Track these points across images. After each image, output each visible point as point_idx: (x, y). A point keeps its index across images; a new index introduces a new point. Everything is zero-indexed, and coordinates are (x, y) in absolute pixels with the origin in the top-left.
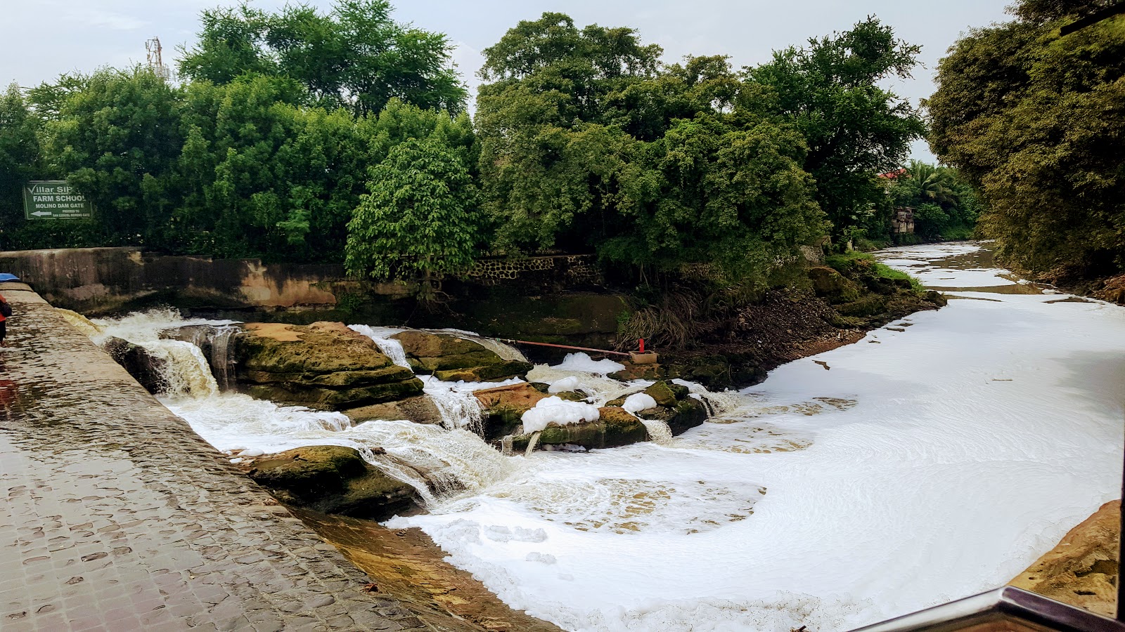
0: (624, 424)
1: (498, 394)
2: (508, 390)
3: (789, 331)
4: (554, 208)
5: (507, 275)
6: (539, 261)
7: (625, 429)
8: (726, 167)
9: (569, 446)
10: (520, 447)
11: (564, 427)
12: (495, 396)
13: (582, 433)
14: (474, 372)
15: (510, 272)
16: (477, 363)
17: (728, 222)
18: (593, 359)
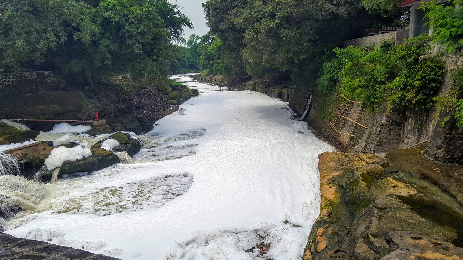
0: (106, 156)
1: (25, 150)
2: (31, 147)
3: (153, 107)
4: (44, 40)
5: (8, 82)
6: (28, 74)
7: (107, 159)
8: (134, 24)
10: (46, 178)
12: (24, 151)
13: (85, 164)
14: (4, 139)
15: (11, 80)
16: (4, 134)
17: (139, 51)
18: (71, 126)
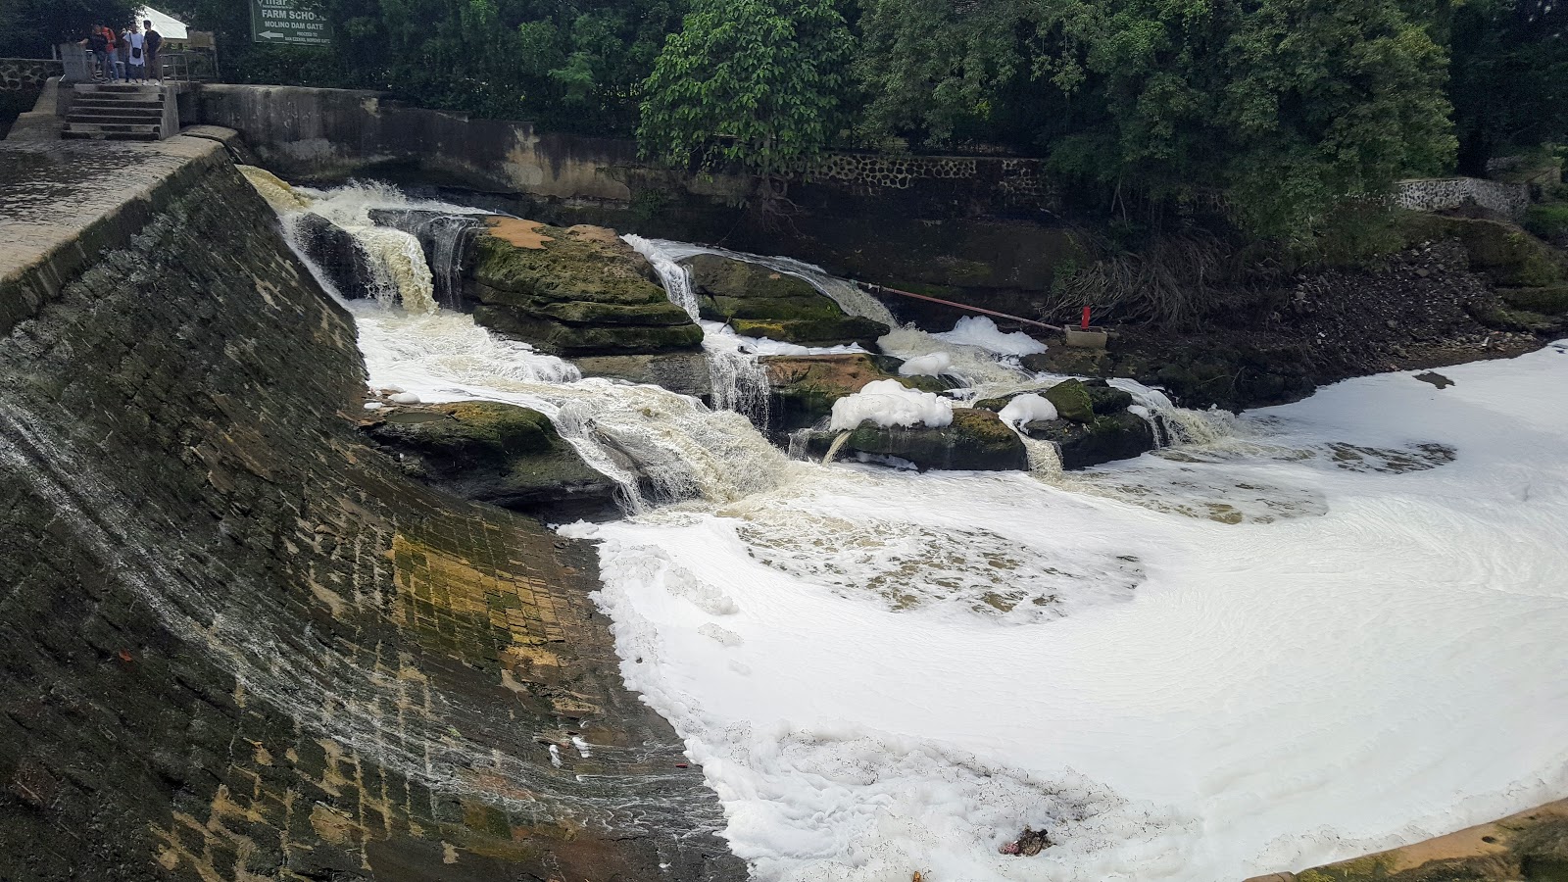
0: (990, 439)
1: (806, 365)
2: (816, 361)
3: (1391, 323)
5: (893, 182)
6: (951, 164)
7: (990, 447)
8: (1273, 22)
9: (893, 460)
10: (817, 449)
11: (885, 429)
12: (801, 368)
13: (913, 442)
14: (784, 327)
15: (900, 176)
16: (796, 315)
17: (1257, 122)
18: (1000, 330)
